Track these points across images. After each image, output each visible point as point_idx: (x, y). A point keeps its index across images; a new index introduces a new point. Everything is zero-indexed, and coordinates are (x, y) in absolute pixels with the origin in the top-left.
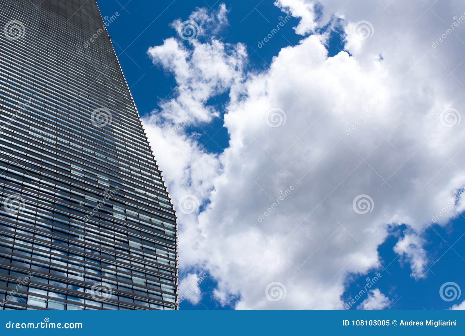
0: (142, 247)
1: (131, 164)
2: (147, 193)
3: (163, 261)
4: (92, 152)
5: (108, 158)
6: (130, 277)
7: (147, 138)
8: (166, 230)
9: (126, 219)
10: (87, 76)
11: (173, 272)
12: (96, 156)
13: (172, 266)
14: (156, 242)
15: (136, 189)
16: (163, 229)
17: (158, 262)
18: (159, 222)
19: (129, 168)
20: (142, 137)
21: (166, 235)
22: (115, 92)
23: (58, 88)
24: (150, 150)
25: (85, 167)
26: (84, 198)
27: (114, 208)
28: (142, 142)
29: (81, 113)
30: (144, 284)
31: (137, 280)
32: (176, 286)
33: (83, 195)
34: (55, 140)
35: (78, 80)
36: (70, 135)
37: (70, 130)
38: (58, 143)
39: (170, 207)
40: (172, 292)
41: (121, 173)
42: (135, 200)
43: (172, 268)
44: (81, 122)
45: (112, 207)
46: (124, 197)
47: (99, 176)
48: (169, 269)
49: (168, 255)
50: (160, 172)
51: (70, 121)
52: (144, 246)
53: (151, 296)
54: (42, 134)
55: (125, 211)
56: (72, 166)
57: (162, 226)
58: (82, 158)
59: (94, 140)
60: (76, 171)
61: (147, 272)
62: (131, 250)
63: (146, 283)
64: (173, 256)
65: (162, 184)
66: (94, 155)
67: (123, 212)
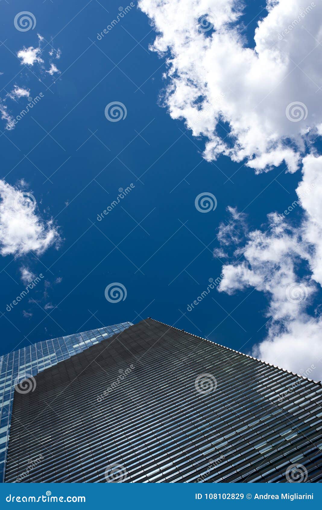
1: (293, 401)
4: (258, 422)
5: (274, 414)
7: (282, 370)
10: (196, 371)
12: (264, 421)
15: (318, 416)
19: (295, 405)
20: (277, 372)
24: (294, 376)
25: (266, 438)
26: (290, 463)
28: (281, 376)
29: (220, 402)
33: (288, 462)
34: (225, 440)
36: (231, 426)
37: (227, 422)
38: (229, 441)
41: (294, 414)
45: (318, 449)
47: (282, 434)
50: (319, 384)
54: (212, 446)
56: (257, 447)
58: (256, 434)
59: (250, 411)
60: (263, 448)
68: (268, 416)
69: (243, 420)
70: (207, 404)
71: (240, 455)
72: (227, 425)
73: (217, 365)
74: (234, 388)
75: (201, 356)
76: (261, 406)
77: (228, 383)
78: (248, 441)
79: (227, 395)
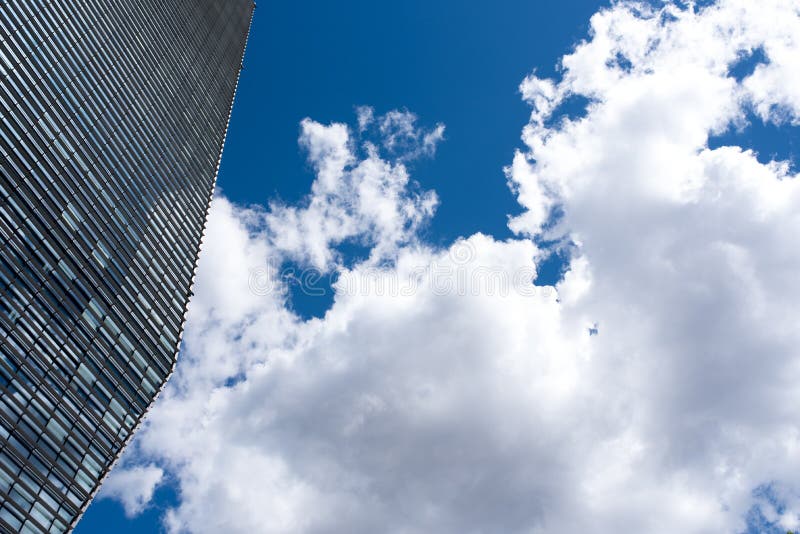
0: (94, 384)
1: (156, 256)
2: (153, 312)
3: (111, 422)
4: (112, 204)
5: (129, 228)
6: (48, 416)
7: (202, 235)
8: (145, 380)
9: (98, 329)
10: (176, 97)
11: (116, 447)
12: (114, 214)
13: (120, 436)
14: (120, 388)
15: (140, 296)
16: (141, 376)
17: (105, 419)
18: (144, 362)
19: (149, 260)
20: (198, 228)
21: (141, 388)
22: (200, 144)
23: (123, 86)
24: (195, 254)
25: (88, 219)
26: (57, 261)
27: (91, 303)
28: (192, 235)
29: (132, 142)
30: (61, 439)
31: (55, 428)
32: (106, 470)
33: (58, 257)
34: (71, 154)
35: (159, 95)
36: (96, 162)
37: (101, 155)
38: (71, 161)
39: (173, 351)
40: (96, 474)
41: (135, 260)
42: (129, 310)
43: (118, 439)
44: (125, 154)
45: (89, 300)
46: (116, 297)
47: (100, 244)
48: (113, 439)
49: (125, 417)
50: (190, 293)
51: (109, 142)
52: (98, 383)
53: (60, 463)
54: (56, 135)
55: (104, 318)
56: (70, 206)
57: (144, 371)
58: (92, 203)
59: (126, 191)
60: (71, 217)
61: (78, 424)
62: (75, 378)
63: (66, 439)
64: (131, 424)
65: (182, 311)
66: (112, 210)
67: (101, 316)
68: (124, 221)
69: (110, 181)
70: (124, 119)
71: (52, 181)
72: (97, 155)
73: (192, 130)
74: (160, 162)
75: (203, 102)
76: (138, 208)
77: (165, 151)
78: (78, 191)
79: (146, 152)
